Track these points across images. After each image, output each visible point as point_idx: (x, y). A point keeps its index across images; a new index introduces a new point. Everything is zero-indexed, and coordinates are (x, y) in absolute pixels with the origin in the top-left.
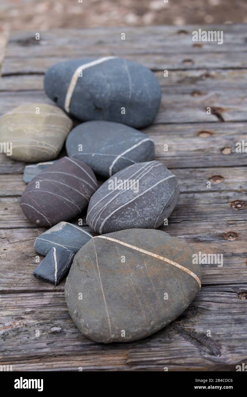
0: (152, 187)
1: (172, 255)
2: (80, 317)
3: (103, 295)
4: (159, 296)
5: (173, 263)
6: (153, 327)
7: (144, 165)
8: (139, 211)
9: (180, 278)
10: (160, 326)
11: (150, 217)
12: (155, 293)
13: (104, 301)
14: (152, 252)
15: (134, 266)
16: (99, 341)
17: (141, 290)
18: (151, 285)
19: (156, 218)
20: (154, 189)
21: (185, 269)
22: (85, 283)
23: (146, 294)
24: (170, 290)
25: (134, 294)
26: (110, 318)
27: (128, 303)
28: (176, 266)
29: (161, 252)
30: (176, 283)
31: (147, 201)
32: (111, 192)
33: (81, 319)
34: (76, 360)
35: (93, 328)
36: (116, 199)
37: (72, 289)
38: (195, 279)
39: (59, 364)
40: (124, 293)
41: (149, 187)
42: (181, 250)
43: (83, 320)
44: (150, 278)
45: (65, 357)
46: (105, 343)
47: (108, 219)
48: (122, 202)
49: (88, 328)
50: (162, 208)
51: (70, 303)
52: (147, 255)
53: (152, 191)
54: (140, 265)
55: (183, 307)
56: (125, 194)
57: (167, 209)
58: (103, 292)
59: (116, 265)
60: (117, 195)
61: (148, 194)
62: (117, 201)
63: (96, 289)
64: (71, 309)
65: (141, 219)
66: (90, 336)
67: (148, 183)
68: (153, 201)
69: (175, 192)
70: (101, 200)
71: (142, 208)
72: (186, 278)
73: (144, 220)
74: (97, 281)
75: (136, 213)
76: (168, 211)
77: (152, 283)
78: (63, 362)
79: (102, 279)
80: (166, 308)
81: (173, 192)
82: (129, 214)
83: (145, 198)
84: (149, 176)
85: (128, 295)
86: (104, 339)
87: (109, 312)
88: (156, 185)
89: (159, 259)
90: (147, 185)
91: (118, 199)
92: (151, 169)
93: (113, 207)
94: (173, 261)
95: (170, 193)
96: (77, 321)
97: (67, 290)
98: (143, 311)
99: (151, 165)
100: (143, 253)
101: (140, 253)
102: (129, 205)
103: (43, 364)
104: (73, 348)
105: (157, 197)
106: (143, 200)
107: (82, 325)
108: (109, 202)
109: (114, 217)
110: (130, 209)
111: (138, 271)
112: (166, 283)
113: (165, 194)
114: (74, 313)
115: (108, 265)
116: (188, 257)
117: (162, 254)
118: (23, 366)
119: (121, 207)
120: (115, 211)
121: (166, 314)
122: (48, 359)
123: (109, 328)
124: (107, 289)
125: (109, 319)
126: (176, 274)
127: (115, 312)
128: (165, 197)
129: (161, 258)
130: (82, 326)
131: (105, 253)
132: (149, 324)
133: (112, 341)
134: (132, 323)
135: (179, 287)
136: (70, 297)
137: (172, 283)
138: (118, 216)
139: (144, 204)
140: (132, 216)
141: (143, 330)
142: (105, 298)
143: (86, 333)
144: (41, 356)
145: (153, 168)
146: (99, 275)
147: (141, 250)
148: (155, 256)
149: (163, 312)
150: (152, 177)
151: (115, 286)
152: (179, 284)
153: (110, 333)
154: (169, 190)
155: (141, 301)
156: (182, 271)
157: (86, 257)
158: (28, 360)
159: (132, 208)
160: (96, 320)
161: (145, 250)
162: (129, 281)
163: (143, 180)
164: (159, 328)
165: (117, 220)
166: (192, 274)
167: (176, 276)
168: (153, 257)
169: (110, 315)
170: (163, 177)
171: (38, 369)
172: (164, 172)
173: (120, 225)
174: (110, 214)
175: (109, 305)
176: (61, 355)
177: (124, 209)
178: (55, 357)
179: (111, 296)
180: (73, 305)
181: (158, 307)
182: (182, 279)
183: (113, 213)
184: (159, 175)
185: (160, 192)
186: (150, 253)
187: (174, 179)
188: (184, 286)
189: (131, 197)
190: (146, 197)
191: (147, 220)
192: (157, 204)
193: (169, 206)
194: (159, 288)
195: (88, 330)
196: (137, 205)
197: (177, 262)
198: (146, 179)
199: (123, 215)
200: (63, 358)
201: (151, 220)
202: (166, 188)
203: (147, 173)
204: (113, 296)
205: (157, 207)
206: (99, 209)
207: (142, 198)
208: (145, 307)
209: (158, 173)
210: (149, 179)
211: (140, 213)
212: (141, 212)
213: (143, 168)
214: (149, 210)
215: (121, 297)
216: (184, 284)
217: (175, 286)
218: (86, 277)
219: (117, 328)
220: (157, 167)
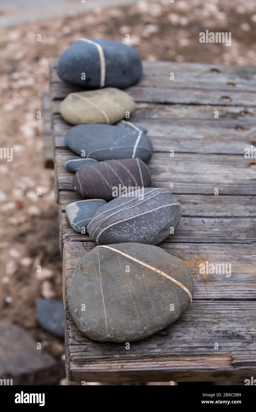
0: (154, 210)
1: (168, 270)
2: (80, 316)
3: (102, 298)
4: (153, 305)
5: (168, 277)
6: (145, 332)
7: (152, 190)
8: (136, 229)
9: (174, 292)
10: (152, 332)
11: (145, 235)
12: (150, 302)
13: (103, 304)
14: (150, 265)
15: (133, 276)
16: (95, 339)
17: (138, 297)
18: (147, 294)
19: (150, 237)
20: (155, 212)
21: (179, 284)
22: (87, 286)
23: (142, 302)
24: (164, 301)
25: (131, 300)
26: (108, 319)
27: (125, 308)
28: (172, 280)
29: (159, 266)
30: (170, 295)
31: (145, 221)
32: (115, 208)
33: (81, 317)
34: (186, 361)
35: (91, 326)
36: (118, 214)
37: (74, 290)
38: (187, 294)
39: (171, 363)
40: (121, 298)
41: (151, 209)
42: (177, 266)
43: (82, 318)
44: (147, 288)
45: (175, 357)
46: (101, 341)
47: (105, 230)
48: (122, 218)
49: (86, 326)
50: (159, 230)
51: (71, 303)
52: (146, 267)
53: (153, 213)
54: (138, 275)
55: (174, 317)
56: (127, 211)
57: (163, 232)
58: (103, 296)
59: (117, 273)
60: (119, 211)
61: (148, 215)
62: (118, 216)
63: (97, 292)
64: (72, 308)
65: (136, 236)
66: (88, 333)
67: (151, 205)
68: (151, 222)
69: (175, 218)
70: (104, 213)
71: (139, 226)
72: (180, 292)
73: (139, 237)
74: (99, 285)
75: (133, 229)
76: (164, 234)
77: (148, 292)
78: (174, 362)
79: (103, 284)
80: (159, 316)
81: (173, 218)
82: (126, 229)
83: (144, 218)
84: (154, 200)
85: (125, 301)
86: (100, 337)
87: (107, 314)
88: (158, 208)
89: (156, 272)
90: (149, 207)
91: (120, 215)
92: (157, 194)
93: (112, 220)
94: (169, 275)
95: (170, 218)
96: (77, 319)
97: (69, 291)
98: (138, 317)
99: (158, 191)
100: (142, 265)
101: (140, 265)
102: (128, 221)
103: (156, 363)
104: (181, 349)
105: (156, 219)
106: (143, 220)
107: (81, 322)
108: (111, 215)
109: (112, 229)
110: (128, 225)
111: (136, 281)
112: (161, 294)
113: (164, 218)
114: (74, 312)
115: (109, 272)
116: (183, 273)
117: (159, 268)
118: (139, 365)
119: (121, 221)
120: (114, 224)
121: (159, 322)
122: (160, 359)
123: (106, 328)
124: (107, 293)
125: (106, 320)
126: (171, 287)
127: (112, 315)
128: (164, 221)
129: (159, 271)
130: (81, 324)
131: (108, 261)
132: (143, 329)
133: (107, 340)
134: (127, 326)
135: (172, 299)
136: (72, 297)
137: (166, 295)
138: (115, 229)
139: (142, 223)
140: (129, 232)
141: (137, 334)
142: (104, 301)
143: (84, 331)
144: (154, 356)
145: (160, 193)
146: (100, 280)
147: (141, 263)
148: (153, 269)
149: (156, 319)
150: (156, 201)
151: (114, 291)
152: (173, 296)
153: (106, 332)
154: (169, 216)
155: (137, 307)
156: (176, 285)
157: (89, 262)
158: (142, 359)
159: (130, 224)
160: (95, 320)
161: (144, 263)
162: (127, 288)
163: (148, 202)
164: (151, 334)
165: (113, 233)
166: (185, 289)
167: (170, 289)
168: (151, 270)
169: (107, 316)
170: (167, 203)
171: (152, 367)
172: (169, 199)
173: (115, 237)
174: (108, 226)
175: (108, 308)
176: (172, 356)
177: (122, 224)
178: (167, 357)
179: (110, 300)
180: (74, 304)
181: (152, 315)
182: (175, 292)
183: (111, 225)
184: (164, 201)
185: (160, 216)
186: (148, 266)
187: (177, 207)
188: (177, 299)
189: (132, 214)
190: (146, 217)
191: (142, 237)
192: (154, 225)
193: (165, 230)
194: (154, 298)
195: (86, 328)
196: (135, 223)
197: (172, 277)
198: (151, 202)
199: (120, 229)
200: (173, 358)
201: (145, 238)
202: (167, 213)
203: (152, 197)
204: (111, 300)
205: (154, 228)
206: (100, 220)
207: (142, 217)
208: (140, 313)
209: (163, 198)
210: (153, 202)
211: (136, 230)
212: (138, 229)
213: (150, 192)
214: (146, 229)
215: (119, 302)
216: (177, 297)
217: (169, 298)
218: (88, 281)
219: (113, 329)
220: (164, 193)
